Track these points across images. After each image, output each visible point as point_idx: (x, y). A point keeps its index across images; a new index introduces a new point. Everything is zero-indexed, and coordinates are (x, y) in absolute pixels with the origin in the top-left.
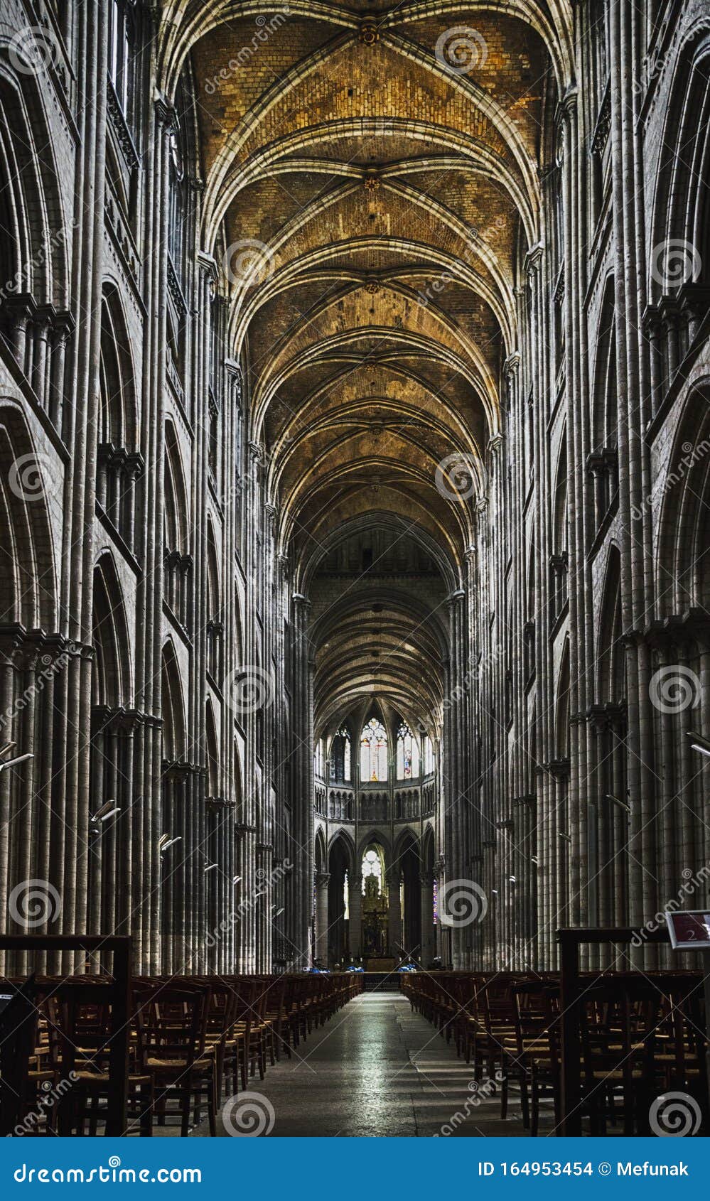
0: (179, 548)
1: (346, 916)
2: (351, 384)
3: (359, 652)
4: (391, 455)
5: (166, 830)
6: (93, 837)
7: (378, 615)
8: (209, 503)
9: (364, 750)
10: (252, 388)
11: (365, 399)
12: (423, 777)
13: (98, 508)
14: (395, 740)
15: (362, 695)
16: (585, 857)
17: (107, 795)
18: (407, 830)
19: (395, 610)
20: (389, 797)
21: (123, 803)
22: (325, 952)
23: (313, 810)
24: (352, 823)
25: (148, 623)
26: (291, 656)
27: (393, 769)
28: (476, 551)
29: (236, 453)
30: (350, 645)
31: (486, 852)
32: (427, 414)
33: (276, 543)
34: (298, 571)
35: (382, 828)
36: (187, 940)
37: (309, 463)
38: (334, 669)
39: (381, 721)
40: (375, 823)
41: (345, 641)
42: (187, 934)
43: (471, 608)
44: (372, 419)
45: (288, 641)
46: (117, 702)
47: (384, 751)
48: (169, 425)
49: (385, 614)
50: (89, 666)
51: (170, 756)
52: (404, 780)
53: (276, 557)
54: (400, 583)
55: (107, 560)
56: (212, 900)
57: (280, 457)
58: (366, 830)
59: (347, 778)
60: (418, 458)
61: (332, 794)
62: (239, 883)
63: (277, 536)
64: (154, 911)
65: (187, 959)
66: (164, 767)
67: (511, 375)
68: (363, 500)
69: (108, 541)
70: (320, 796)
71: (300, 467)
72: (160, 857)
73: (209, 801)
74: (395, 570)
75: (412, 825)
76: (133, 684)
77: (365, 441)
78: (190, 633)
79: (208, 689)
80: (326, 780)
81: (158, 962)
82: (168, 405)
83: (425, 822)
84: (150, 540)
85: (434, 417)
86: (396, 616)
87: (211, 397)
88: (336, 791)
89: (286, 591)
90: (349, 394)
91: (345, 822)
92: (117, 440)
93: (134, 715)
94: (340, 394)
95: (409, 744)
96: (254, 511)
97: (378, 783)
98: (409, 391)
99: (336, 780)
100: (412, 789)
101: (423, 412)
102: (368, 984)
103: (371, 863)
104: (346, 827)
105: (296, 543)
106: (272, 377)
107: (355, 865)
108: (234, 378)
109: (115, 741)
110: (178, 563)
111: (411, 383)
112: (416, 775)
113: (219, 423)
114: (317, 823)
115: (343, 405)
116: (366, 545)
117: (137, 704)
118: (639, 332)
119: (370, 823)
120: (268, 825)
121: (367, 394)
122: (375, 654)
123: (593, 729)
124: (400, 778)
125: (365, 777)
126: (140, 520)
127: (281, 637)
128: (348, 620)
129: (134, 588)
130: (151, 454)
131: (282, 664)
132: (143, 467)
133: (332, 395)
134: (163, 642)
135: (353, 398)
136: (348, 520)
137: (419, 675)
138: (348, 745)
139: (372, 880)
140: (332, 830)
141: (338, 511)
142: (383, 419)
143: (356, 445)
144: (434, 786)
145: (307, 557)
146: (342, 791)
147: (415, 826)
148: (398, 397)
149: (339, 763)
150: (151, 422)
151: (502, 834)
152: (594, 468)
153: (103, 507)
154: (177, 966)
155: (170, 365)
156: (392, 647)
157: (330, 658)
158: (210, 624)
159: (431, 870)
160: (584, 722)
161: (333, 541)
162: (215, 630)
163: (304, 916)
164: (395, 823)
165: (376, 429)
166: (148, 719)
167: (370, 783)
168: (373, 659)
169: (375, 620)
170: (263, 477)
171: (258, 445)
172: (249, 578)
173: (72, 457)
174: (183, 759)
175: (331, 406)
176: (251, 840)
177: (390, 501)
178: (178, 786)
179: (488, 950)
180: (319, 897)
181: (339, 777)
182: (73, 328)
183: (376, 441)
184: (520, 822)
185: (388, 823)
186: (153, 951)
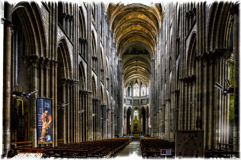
0: (95, 56)
1: (130, 124)
2: (130, 15)
3: (133, 69)
4: (139, 29)
5: (93, 113)
6: (80, 116)
7: (137, 62)
8: (101, 45)
9: (134, 90)
10: (110, 18)
11: (133, 18)
12: (146, 96)
13: (79, 53)
14: (141, 88)
15: (134, 78)
16: (173, 120)
17: (82, 108)
18: (143, 107)
19: (140, 61)
20: (139, 100)
21: (85, 109)
22: (126, 132)
23: (123, 103)
24: (132, 105)
25: (89, 73)
26: (118, 72)
27: (140, 94)
28: (157, 50)
29: (106, 32)
30: (131, 68)
31: (157, 114)
32: (146, 22)
33: (115, 49)
34: (120, 54)
35: (138, 106)
36: (98, 133)
37: (122, 32)
38: (128, 73)
39: (138, 84)
40: (136, 105)
41: (130, 67)
42: (98, 132)
43: (155, 63)
44: (135, 22)
45: (118, 69)
46: (83, 89)
47: (138, 90)
48: (93, 31)
49: (138, 62)
50: (78, 85)
51: (94, 98)
52: (143, 96)
53: (115, 52)
54: (141, 56)
55: (81, 63)
56: (102, 124)
57: (116, 31)
58: (135, 107)
59: (131, 96)
60: (145, 30)
61: (127, 99)
62: (108, 121)
63: (115, 47)
64: (91, 129)
65: (98, 137)
66: (93, 100)
67: (163, 15)
68: (133, 39)
69: (81, 59)
70: (125, 100)
71: (120, 33)
72: (92, 118)
73: (102, 105)
74: (140, 53)
75: (144, 106)
76: (86, 86)
77: (133, 27)
78: (97, 73)
79: (101, 83)
80: (126, 96)
81: (92, 138)
82: (92, 27)
83: (147, 105)
84: (89, 57)
85: (148, 22)
86: (141, 62)
87: (101, 22)
88: (128, 99)
89: (117, 59)
90: (130, 17)
91: (130, 105)
92: (82, 37)
93: (87, 92)
94: (128, 17)
95: (144, 89)
96: (110, 44)
97: (137, 97)
98: (143, 17)
99: (128, 96)
100: (144, 98)
101: (146, 21)
102: (133, 140)
103: (136, 113)
104: (130, 106)
105: (119, 48)
106: (114, 15)
107: (132, 114)
108: (106, 17)
109: (83, 97)
110: (95, 59)
111: (143, 15)
112: (145, 95)
113: (103, 27)
114: (124, 105)
115: (129, 20)
116: (134, 47)
117: (87, 89)
118: (185, 17)
119: (135, 105)
120: (113, 108)
121: (134, 17)
122: (136, 70)
123: (175, 95)
124: (142, 95)
125: (134, 95)
126: (87, 53)
127: (116, 69)
128: (131, 63)
129: (86, 67)
130: (89, 39)
131: (116, 75)
132: (87, 42)
133: (126, 18)
134: (92, 76)
135: (131, 18)
136: (130, 43)
137: (146, 74)
138: (131, 89)
139: (136, 117)
140: (128, 107)
141: (128, 41)
142: (137, 22)
143: (131, 28)
144: (149, 98)
145: (122, 51)
146: (129, 99)
147: (145, 106)
148: (140, 18)
149: (129, 93)
150: (89, 33)
151: (160, 111)
152: (177, 41)
153: (80, 53)
154: (96, 138)
155: (93, 18)
156: (140, 69)
157: (127, 71)
158: (101, 69)
159: (148, 115)
160: (174, 93)
161: (127, 47)
162: (102, 71)
163: (121, 125)
164: (141, 105)
165: (136, 24)
166: (89, 92)
167: (135, 97)
168: (136, 71)
169: (136, 63)
170: (112, 36)
171: (111, 30)
172: (109, 58)
173: (74, 45)
174: (96, 98)
175: (126, 20)
176: (110, 112)
177: (139, 39)
178: (95, 103)
179: (157, 134)
180: (125, 120)
181: (129, 95)
182: (74, 19)
183: (136, 27)
184: (163, 109)
185: (139, 105)
186: (91, 136)
